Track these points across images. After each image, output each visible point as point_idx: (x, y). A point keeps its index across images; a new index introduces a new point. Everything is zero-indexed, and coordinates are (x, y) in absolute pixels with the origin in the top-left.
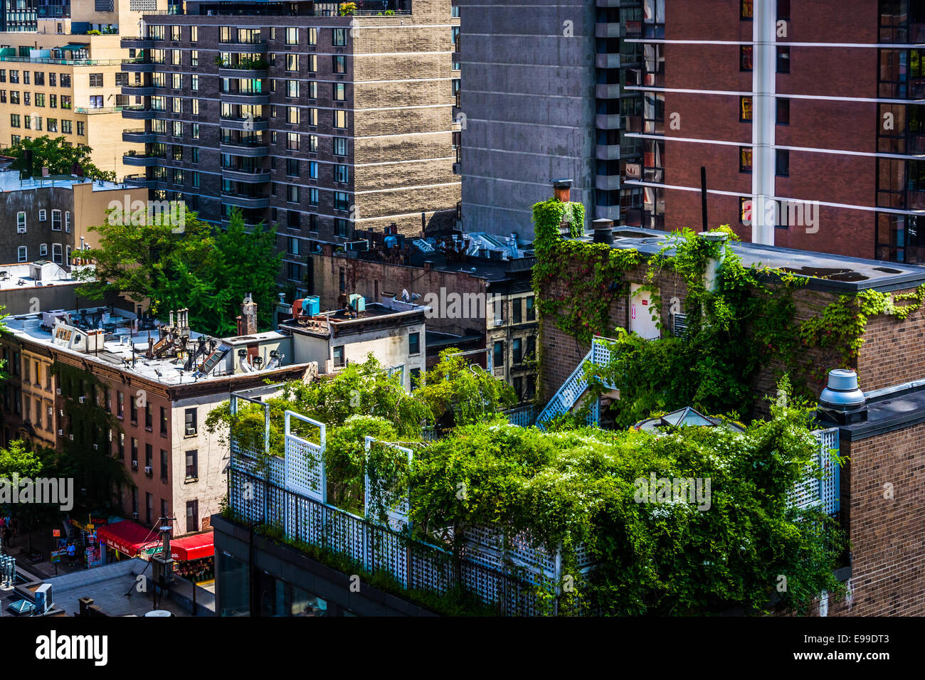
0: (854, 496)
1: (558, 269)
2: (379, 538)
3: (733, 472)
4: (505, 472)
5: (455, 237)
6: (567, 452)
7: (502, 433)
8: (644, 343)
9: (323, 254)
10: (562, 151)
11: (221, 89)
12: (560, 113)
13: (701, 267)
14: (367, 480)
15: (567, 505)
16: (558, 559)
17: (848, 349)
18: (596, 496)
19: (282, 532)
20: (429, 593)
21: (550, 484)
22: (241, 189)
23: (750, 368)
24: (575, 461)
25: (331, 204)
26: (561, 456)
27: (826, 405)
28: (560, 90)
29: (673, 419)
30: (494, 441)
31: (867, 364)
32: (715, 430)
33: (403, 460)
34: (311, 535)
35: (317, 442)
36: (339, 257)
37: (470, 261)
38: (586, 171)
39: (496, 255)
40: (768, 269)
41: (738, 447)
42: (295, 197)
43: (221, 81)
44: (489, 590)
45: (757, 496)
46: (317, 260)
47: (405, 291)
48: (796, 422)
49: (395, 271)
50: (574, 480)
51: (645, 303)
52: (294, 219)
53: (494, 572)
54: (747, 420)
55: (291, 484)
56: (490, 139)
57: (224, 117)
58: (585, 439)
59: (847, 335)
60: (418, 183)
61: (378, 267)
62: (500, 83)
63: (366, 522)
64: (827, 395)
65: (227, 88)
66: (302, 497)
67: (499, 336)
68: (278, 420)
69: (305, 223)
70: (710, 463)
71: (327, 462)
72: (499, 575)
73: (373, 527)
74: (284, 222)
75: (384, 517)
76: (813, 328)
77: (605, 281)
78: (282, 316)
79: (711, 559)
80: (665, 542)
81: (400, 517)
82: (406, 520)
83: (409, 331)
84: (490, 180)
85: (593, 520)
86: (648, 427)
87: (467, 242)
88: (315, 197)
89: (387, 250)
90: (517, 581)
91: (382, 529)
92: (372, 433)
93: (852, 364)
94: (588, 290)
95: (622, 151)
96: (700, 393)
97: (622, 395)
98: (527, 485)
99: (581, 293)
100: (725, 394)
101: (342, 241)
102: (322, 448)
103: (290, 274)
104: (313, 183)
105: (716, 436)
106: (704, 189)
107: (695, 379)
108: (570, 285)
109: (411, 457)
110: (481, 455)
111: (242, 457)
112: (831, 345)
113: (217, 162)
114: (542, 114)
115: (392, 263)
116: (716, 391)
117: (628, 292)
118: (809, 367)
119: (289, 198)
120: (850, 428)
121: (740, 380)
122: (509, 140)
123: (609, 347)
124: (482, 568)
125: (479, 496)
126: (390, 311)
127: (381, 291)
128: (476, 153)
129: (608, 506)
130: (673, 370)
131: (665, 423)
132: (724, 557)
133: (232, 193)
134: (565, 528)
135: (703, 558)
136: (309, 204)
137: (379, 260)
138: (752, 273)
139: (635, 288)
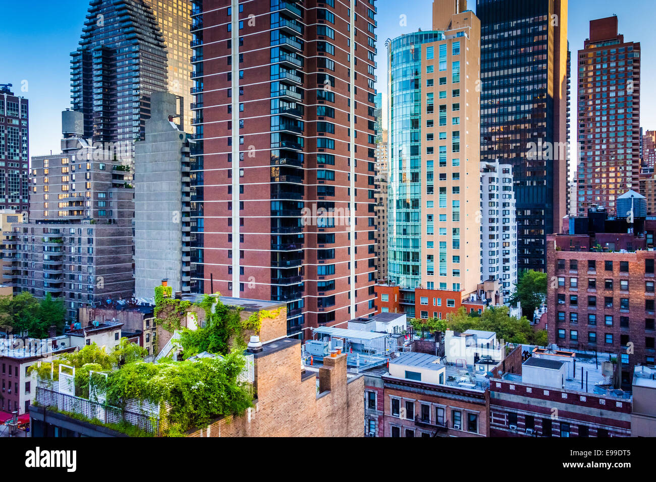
0: (259, 376)
1: (163, 309)
2: (94, 406)
3: (219, 372)
4: (140, 378)
5: (133, 299)
6: (162, 370)
7: (140, 366)
8: (191, 331)
9: (83, 307)
10: (171, 269)
11: (44, 250)
12: (170, 256)
13: (210, 305)
14: (90, 386)
15: (162, 388)
16: (159, 407)
17: (257, 329)
18: (172, 384)
19: (57, 409)
20: (113, 424)
21: (156, 381)
22: (52, 285)
23: (226, 337)
24: (165, 373)
25: (86, 289)
26: (160, 372)
27: (250, 347)
28: (170, 249)
29: (200, 356)
30: (137, 368)
31: (263, 333)
32: (213, 358)
33: (104, 378)
34: (68, 409)
35: (72, 374)
36: (89, 308)
37: (138, 307)
38: (179, 275)
39: (147, 304)
40: (231, 305)
41: (220, 363)
42: (73, 288)
43: (44, 247)
44: (134, 420)
45: (227, 379)
46: (81, 309)
47: (114, 319)
48: (239, 354)
49: (111, 312)
50: (165, 379)
51: (192, 318)
52: (72, 295)
53: (136, 414)
54: (224, 354)
55: (61, 391)
56: (145, 265)
57: (45, 260)
58: (170, 365)
59: (256, 325)
60: (119, 281)
61: (104, 311)
62: (149, 247)
63: (90, 402)
64: (250, 345)
65: (46, 250)
66: (65, 395)
67: (148, 332)
68: (56, 367)
69: (76, 296)
70: (211, 369)
71: (76, 381)
72: (138, 415)
73: (92, 403)
74: (68, 296)
75: (97, 399)
76: (246, 323)
77: (179, 312)
78: (67, 330)
79: (211, 401)
80: (195, 397)
81: (102, 398)
82: (105, 399)
83: (115, 332)
84: (145, 279)
85: (171, 392)
86: (192, 359)
87: (137, 301)
88: (80, 287)
89: (107, 304)
90: (144, 416)
91: (96, 403)
92: (92, 369)
93: (258, 334)
94: (173, 315)
95: (191, 268)
96: (210, 347)
97: (184, 349)
98: (148, 382)
99: (171, 316)
100: (218, 346)
101: (90, 302)
102: (73, 376)
103: (70, 315)
104: (80, 282)
105: (213, 360)
106: (212, 279)
107: (208, 342)
108: (167, 314)
109: (107, 376)
110: (132, 373)
111: (42, 382)
112: (251, 328)
113: (42, 276)
114: (164, 257)
115: (110, 309)
116: (215, 346)
117: (186, 315)
118: (245, 335)
119: (70, 288)
120: (257, 354)
121: (223, 341)
122: (152, 266)
123: (179, 333)
124: (132, 413)
125: (131, 388)
126: (108, 325)
127: (105, 319)
128: (140, 270)
129: (176, 387)
130: (201, 339)
131: (197, 357)
132: (216, 400)
133: (48, 287)
134: (161, 396)
135: (208, 401)
136: (78, 290)
137: (104, 308)
138: (226, 307)
139: (189, 313)
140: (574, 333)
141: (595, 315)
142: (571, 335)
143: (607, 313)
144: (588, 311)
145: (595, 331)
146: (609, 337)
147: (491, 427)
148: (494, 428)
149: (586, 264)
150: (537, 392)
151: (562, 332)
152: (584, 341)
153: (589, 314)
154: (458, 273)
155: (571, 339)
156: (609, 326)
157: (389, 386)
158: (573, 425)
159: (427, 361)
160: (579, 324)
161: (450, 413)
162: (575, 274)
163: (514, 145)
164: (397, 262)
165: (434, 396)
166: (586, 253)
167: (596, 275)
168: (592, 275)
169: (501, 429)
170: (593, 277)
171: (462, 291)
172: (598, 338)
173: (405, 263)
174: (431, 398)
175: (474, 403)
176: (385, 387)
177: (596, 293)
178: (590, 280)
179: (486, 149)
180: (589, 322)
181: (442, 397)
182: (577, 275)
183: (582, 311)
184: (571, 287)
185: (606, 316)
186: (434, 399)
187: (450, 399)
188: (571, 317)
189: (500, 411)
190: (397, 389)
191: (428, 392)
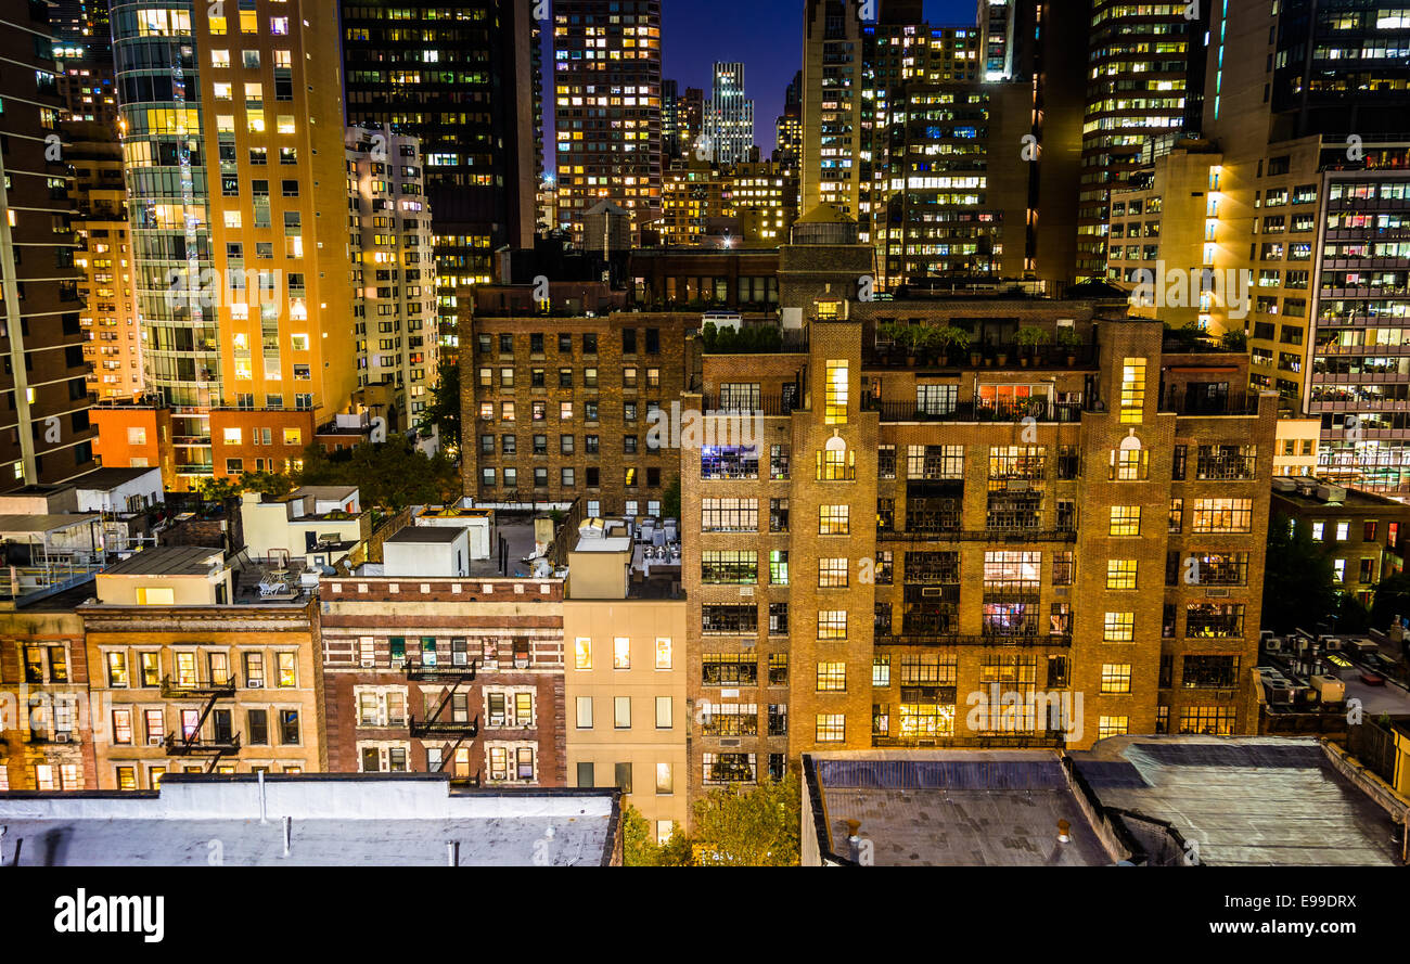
140: (511, 473)
141: (545, 436)
142: (505, 477)
143: (565, 432)
144: (533, 429)
145: (545, 465)
146: (569, 473)
147: (326, 671)
148: (332, 671)
149: (528, 340)
150: (410, 591)
151: (489, 473)
152: (527, 488)
153: (535, 436)
154: (306, 371)
155: (506, 485)
156: (568, 454)
157: (97, 625)
158: (473, 638)
159: (189, 562)
160: (518, 456)
161: (238, 660)
162: (510, 362)
163: (427, 94)
164: (163, 352)
165: (202, 630)
166: (528, 319)
167: (544, 362)
168: (539, 362)
169: (345, 671)
170: (542, 365)
171: (315, 408)
172: (551, 477)
173: (182, 354)
174: (196, 635)
175: (286, 630)
176: (88, 630)
177: (546, 395)
178: (536, 371)
179: (369, 100)
180: (536, 450)
181: (220, 630)
182: (513, 362)
183: (523, 431)
184: (502, 386)
185: (562, 436)
186: (206, 636)
187: (237, 630)
188: (504, 443)
189: (342, 638)
190: (116, 630)
191: (187, 624)
